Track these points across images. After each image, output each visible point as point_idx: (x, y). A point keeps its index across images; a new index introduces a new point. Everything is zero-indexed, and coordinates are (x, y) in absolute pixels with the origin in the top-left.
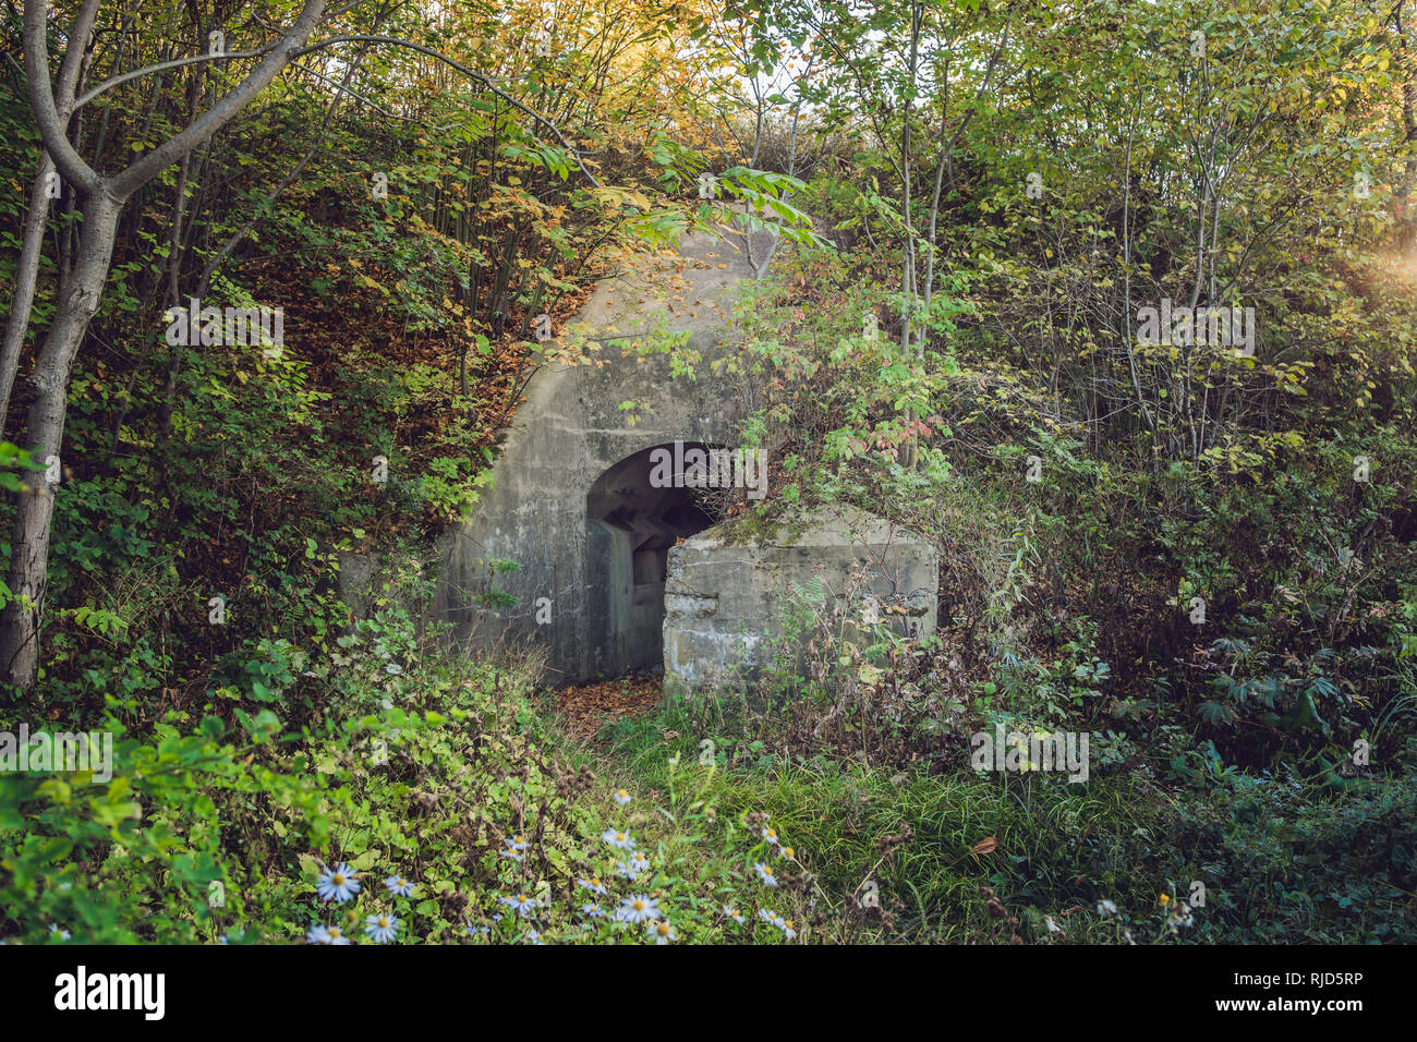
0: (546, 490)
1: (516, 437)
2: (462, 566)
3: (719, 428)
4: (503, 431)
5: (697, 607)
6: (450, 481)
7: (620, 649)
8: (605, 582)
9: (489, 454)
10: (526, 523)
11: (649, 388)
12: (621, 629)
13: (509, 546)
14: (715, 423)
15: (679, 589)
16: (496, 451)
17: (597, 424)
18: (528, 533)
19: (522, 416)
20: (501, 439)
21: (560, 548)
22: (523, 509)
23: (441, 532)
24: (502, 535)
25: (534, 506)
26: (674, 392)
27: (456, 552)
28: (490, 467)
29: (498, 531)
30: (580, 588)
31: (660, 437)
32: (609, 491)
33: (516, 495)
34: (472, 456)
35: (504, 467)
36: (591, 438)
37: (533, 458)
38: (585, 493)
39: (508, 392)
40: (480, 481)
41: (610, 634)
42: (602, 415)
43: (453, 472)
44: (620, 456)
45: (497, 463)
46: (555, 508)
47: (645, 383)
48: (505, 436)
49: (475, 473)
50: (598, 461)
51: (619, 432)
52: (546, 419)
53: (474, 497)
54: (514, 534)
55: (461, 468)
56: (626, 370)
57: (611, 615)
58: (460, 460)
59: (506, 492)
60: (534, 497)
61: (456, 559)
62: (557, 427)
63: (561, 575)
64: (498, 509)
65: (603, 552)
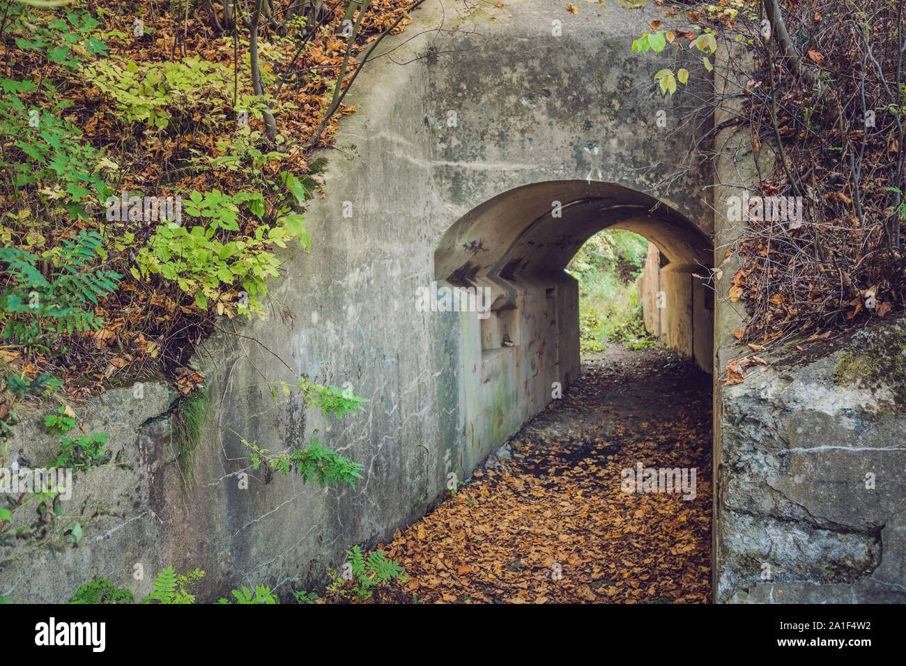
0: (385, 247)
1: (340, 164)
2: (253, 390)
3: (612, 161)
4: (319, 154)
5: (813, 551)
6: (223, 235)
7: (469, 443)
8: (453, 364)
9: (296, 186)
10: (358, 298)
11: (518, 105)
12: (470, 418)
13: (332, 339)
14: (606, 155)
15: (767, 504)
16: (309, 184)
17: (447, 154)
18: (362, 314)
19: (348, 133)
20: (318, 167)
21: (403, 329)
22: (353, 278)
23: (209, 332)
24: (322, 321)
25: (369, 272)
26: (552, 111)
27: (240, 367)
28: (300, 211)
29: (315, 317)
30: (427, 380)
31: (533, 174)
32: (459, 246)
33: (343, 254)
34: (268, 192)
35: (323, 211)
36: (440, 173)
37: (366, 198)
38: (432, 249)
39: (327, 99)
40: (278, 236)
41: (459, 429)
42: (455, 142)
43: (229, 216)
44: (479, 199)
45: (313, 205)
46: (396, 273)
47: (513, 99)
48: (323, 162)
49: (272, 221)
50: (448, 205)
51: (478, 165)
52: (383, 140)
53: (268, 266)
54: (340, 319)
55: (246, 211)
56: (487, 80)
57: (460, 405)
58: (244, 196)
59: (327, 252)
60: (368, 258)
61: (240, 381)
62: (399, 154)
63: (405, 366)
64: (315, 280)
65: (452, 324)
